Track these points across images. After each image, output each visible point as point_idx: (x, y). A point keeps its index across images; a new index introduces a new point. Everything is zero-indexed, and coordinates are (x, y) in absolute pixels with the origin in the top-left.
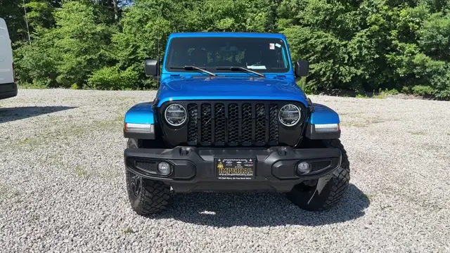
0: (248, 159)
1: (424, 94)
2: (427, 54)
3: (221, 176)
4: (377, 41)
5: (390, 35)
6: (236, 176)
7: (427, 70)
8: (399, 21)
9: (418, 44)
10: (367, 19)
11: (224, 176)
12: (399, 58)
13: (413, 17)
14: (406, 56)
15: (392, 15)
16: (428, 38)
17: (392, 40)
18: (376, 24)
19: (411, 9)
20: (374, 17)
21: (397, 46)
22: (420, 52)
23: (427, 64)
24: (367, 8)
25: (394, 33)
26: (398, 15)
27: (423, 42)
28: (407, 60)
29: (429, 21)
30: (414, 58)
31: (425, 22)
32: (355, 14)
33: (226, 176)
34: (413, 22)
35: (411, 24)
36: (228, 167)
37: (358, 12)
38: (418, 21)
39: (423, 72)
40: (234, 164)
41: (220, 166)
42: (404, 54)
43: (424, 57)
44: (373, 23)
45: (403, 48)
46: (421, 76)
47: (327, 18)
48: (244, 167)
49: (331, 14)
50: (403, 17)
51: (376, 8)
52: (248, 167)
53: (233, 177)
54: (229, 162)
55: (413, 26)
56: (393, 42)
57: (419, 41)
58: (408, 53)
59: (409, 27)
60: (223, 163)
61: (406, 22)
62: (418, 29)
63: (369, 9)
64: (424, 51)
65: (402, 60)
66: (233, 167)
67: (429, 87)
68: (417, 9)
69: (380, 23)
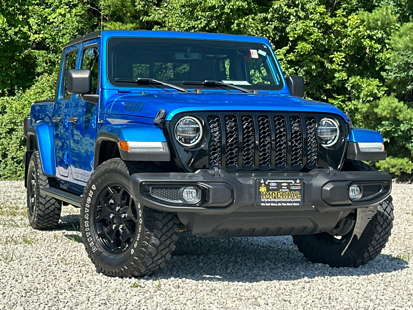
0: (295, 180)
1: (398, 173)
2: (401, 98)
3: (264, 202)
4: (308, 73)
5: (331, 62)
6: (281, 202)
7: (403, 127)
8: (346, 36)
9: (382, 79)
10: (288, 30)
11: (268, 202)
12: (351, 105)
13: (370, 28)
14: (363, 102)
15: (333, 25)
16: (399, 66)
17: (335, 71)
18: (306, 40)
19: (366, 13)
20: (300, 25)
21: (344, 82)
22: (388, 93)
23: (401, 117)
24: (285, 8)
25: (338, 57)
26: (344, 25)
27: (392, 76)
28: (365, 110)
29: (400, 36)
30: (377, 106)
31: (394, 37)
32: (265, 19)
33: (271, 202)
34: (370, 37)
35: (366, 42)
36: (272, 190)
37: (269, 16)
38: (380, 36)
39: (396, 131)
40: (279, 186)
41: (263, 189)
42: (358, 98)
43: (395, 103)
44: (301, 38)
45: (357, 87)
46: (392, 139)
47: (213, 24)
48: (290, 190)
49: (219, 18)
50: (353, 29)
51: (303, 9)
52: (295, 190)
53: (278, 202)
54: (273, 184)
55: (371, 47)
56: (336, 75)
57: (383, 74)
58: (367, 96)
59: (365, 48)
60: (266, 185)
61: (358, 39)
62: (381, 51)
63: (292, 11)
64: (394, 91)
65: (357, 109)
66: (277, 190)
67: (406, 160)
68: (377, 14)
69: (314, 37)
